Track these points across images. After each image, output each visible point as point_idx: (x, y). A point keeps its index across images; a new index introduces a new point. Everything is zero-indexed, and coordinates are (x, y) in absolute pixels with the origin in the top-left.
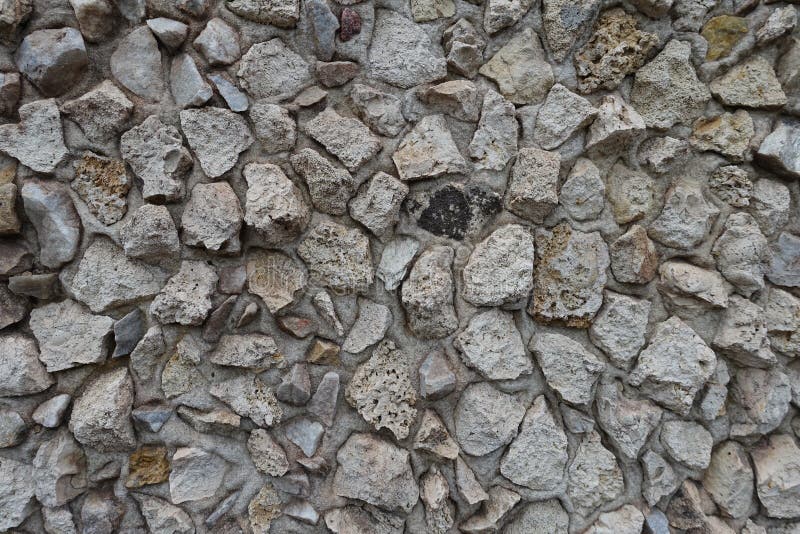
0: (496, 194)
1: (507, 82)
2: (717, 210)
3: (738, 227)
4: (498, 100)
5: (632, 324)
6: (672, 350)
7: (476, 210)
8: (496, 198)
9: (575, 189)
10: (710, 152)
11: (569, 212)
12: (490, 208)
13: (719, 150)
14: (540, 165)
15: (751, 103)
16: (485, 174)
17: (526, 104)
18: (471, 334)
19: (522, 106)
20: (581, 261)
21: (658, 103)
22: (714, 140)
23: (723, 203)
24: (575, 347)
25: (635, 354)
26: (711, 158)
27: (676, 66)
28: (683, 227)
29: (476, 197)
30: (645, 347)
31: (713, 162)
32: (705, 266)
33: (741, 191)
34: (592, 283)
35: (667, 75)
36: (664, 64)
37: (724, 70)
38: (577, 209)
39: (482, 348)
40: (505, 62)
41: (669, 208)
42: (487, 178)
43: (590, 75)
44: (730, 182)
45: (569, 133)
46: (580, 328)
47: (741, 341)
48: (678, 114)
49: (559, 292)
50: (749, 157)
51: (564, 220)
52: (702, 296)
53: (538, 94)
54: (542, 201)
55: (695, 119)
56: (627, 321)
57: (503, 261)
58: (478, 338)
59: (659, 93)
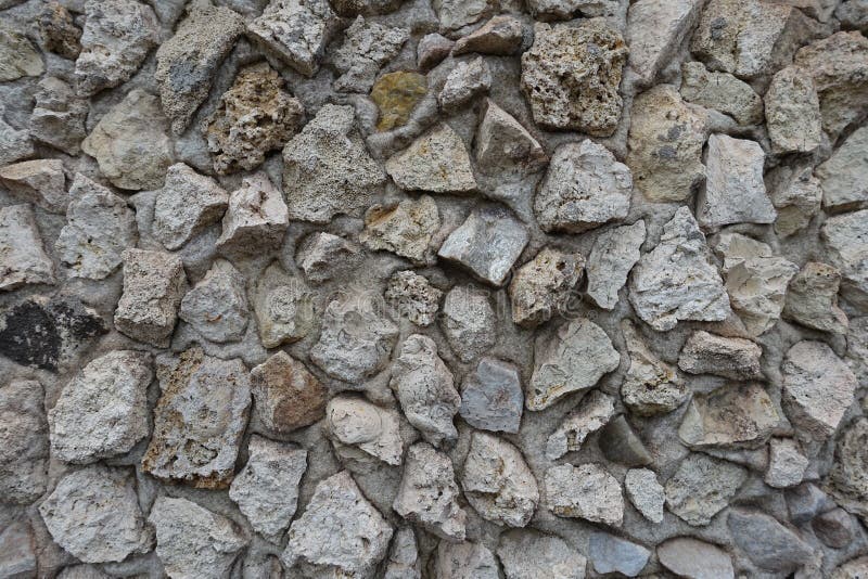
0: (90, 311)
1: (108, 161)
2: (394, 330)
3: (408, 356)
4: (86, 187)
5: (272, 487)
6: (330, 521)
7: (64, 333)
8: (90, 317)
9: (199, 303)
10: (382, 252)
11: (200, 334)
12: (84, 330)
13: (392, 249)
14: (144, 274)
15: (435, 187)
16: (80, 283)
17: (141, 190)
18: (54, 503)
19: (134, 192)
20: (206, 400)
21: (310, 189)
22: (384, 237)
23: (403, 319)
24: (200, 517)
25: (284, 524)
26: (385, 260)
27: (326, 139)
28: (342, 354)
29: (63, 315)
30: (296, 516)
31: (386, 265)
32: (381, 404)
33: (418, 305)
34: (222, 430)
35: (314, 153)
36: (310, 137)
37: (403, 143)
38: (212, 329)
39: (68, 521)
40: (108, 135)
41: (326, 328)
42: (81, 291)
43: (221, 152)
44: (406, 293)
45: (189, 228)
46: (212, 489)
47: (417, 510)
48: (334, 203)
49: (184, 441)
50: (430, 259)
51: (194, 343)
52: (368, 448)
53: (154, 176)
54: (143, 323)
55: (365, 209)
56: (267, 484)
57: (91, 403)
58: (63, 509)
59: (308, 176)
